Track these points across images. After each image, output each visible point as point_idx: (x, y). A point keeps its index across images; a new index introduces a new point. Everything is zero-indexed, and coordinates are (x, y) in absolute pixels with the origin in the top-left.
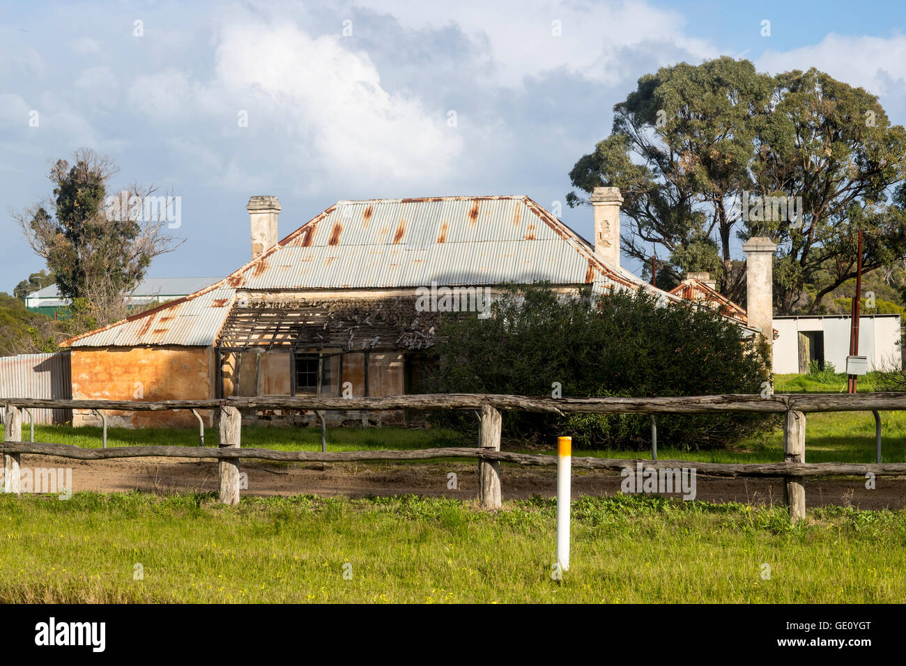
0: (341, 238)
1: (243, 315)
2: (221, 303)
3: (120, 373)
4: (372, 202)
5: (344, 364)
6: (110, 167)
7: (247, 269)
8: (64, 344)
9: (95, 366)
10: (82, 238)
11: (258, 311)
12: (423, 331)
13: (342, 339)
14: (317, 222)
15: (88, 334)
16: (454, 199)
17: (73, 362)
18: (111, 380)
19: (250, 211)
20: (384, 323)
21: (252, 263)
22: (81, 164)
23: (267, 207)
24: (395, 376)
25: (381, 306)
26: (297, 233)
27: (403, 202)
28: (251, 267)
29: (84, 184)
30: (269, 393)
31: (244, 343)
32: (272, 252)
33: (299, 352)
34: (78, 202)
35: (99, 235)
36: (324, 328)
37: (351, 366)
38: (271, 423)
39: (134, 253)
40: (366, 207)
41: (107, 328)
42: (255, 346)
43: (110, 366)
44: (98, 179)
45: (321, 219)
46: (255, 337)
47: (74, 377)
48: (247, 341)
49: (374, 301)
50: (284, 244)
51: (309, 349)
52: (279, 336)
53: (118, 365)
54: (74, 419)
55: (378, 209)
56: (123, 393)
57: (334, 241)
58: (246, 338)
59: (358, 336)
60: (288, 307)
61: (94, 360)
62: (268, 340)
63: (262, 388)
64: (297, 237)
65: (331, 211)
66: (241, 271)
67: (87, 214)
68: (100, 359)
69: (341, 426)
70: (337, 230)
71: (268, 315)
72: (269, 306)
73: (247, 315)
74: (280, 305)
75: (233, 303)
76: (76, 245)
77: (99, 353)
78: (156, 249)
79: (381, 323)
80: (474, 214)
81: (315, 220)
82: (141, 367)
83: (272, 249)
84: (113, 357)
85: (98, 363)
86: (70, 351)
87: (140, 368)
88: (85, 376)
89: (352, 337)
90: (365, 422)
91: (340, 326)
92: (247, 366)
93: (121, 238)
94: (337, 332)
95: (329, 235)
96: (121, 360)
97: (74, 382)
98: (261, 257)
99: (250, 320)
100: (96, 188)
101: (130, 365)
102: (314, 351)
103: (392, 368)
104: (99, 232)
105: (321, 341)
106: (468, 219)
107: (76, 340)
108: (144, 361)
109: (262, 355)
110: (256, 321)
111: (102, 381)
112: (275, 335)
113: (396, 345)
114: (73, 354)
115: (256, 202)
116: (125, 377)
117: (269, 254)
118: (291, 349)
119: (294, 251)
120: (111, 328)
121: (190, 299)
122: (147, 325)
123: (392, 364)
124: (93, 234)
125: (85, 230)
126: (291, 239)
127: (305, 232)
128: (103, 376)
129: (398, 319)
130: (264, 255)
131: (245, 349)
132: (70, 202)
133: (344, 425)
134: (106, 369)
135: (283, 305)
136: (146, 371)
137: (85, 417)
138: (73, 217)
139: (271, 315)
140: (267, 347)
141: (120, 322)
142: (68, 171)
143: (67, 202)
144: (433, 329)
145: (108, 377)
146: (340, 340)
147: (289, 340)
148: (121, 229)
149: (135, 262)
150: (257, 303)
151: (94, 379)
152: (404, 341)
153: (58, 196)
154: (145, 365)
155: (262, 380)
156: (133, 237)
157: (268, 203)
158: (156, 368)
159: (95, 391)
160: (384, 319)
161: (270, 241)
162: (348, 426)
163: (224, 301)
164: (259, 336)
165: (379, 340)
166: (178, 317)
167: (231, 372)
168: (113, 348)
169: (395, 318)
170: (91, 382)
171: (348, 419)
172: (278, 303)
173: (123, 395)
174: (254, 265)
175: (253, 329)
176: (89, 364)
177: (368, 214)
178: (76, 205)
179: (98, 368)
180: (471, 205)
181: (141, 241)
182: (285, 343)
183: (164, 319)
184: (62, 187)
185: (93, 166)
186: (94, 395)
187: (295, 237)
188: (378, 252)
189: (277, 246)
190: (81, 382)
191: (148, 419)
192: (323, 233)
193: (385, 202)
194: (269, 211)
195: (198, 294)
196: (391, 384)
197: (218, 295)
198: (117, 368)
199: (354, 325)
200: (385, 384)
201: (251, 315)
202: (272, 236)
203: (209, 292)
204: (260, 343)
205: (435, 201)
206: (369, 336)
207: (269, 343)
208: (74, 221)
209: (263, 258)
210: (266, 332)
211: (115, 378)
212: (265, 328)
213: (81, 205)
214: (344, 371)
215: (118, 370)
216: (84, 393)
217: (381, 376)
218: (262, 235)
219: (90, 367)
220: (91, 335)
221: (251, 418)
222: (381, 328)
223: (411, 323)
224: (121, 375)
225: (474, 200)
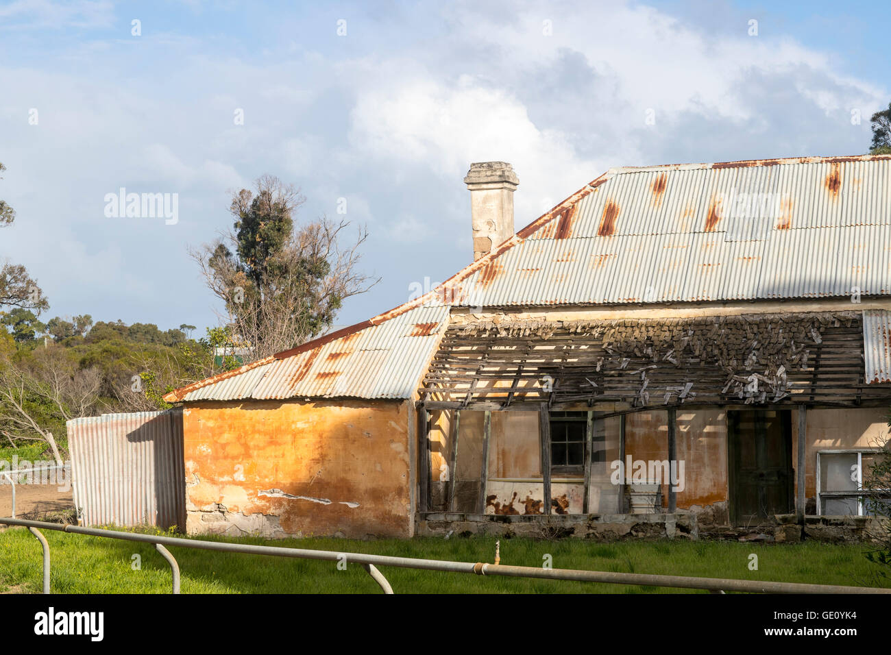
0: (617, 224)
1: (462, 348)
2: (426, 329)
3: (261, 445)
4: (664, 169)
5: (628, 428)
6: (295, 197)
7: (468, 276)
8: (171, 397)
9: (221, 434)
10: (264, 277)
11: (487, 341)
12: (767, 373)
13: (630, 386)
14: (577, 201)
15: (211, 381)
16: (798, 161)
17: (186, 425)
18: (247, 455)
19: (471, 187)
20: (698, 360)
21: (476, 265)
22: (264, 194)
23: (497, 179)
24: (713, 448)
25: (691, 333)
26: (546, 218)
27: (715, 167)
28: (474, 271)
29: (267, 217)
30: (504, 476)
31: (464, 395)
32: (508, 248)
33: (556, 409)
34: (260, 237)
35: (284, 273)
36: (598, 369)
37: (640, 431)
38: (512, 527)
39: (322, 295)
40: (655, 177)
41: (241, 371)
42: (482, 399)
43: (246, 433)
44: (282, 210)
45: (583, 196)
46: (482, 384)
47: (188, 450)
48: (470, 391)
49: (677, 324)
50: (526, 236)
51: (573, 404)
52: (522, 384)
53: (259, 432)
54: (189, 520)
55: (674, 179)
56: (266, 477)
57: (606, 230)
58: (468, 386)
59: (655, 383)
60: (536, 335)
61: (220, 422)
62: (504, 390)
63: (494, 468)
64: (547, 225)
65: (599, 183)
66: (458, 277)
67: (271, 250)
68: (229, 422)
69: (630, 534)
70: (611, 212)
71: (502, 348)
72: (504, 334)
73: (469, 348)
74: (522, 332)
75: (444, 329)
76: (258, 285)
77: (228, 411)
78: (348, 290)
79: (692, 361)
80: (834, 183)
81: (575, 198)
82: (296, 435)
83: (507, 244)
84: (251, 419)
85: (227, 427)
86: (181, 408)
87: (294, 436)
88: (205, 449)
89: (646, 384)
90: (671, 530)
91: (624, 365)
92: (469, 432)
93: (309, 277)
94: (620, 375)
95: (598, 220)
96: (264, 424)
97: (189, 459)
98: (489, 256)
99: (473, 356)
100: (281, 220)
101: (278, 431)
102: (581, 408)
103: (709, 435)
104: (284, 270)
105: (592, 391)
106: (825, 191)
107: (192, 391)
108: (300, 425)
109: (493, 414)
110: (484, 358)
111: (234, 458)
112: (516, 381)
113: (722, 396)
114: (187, 412)
115: (479, 172)
116: (270, 451)
117: (502, 252)
118: (543, 404)
119: (543, 247)
120: (248, 371)
121: (377, 324)
122: (306, 365)
123: (707, 429)
124: (277, 272)
125: (268, 268)
126: (537, 228)
127: (559, 217)
128: (235, 450)
129: (721, 354)
130: (494, 252)
131: (464, 404)
132: (252, 237)
133: (634, 533)
134: (239, 438)
135: (528, 332)
136: (305, 441)
137: (206, 516)
138: (255, 253)
139: (508, 348)
140: (503, 403)
141: (263, 361)
142: (250, 203)
143: (249, 236)
144: (782, 369)
145: (242, 450)
146: (626, 389)
147: (536, 390)
148: (308, 267)
149: (324, 304)
150: (485, 330)
151: (221, 455)
152: (736, 390)
153: (239, 230)
154: (302, 431)
155: (493, 456)
156: (320, 274)
157: (499, 173)
158: (321, 436)
159: (221, 474)
160: (697, 353)
161: (502, 233)
162: (641, 534)
163: (431, 326)
164: (487, 382)
165: (693, 389)
166: (357, 353)
167: (443, 442)
168: (250, 403)
169: (716, 352)
170: (215, 458)
171: (641, 522)
172: (520, 329)
173: (267, 480)
174: (479, 268)
175: (478, 372)
176: (211, 430)
177: (660, 186)
178: (258, 240)
179: (227, 437)
180: (828, 170)
181: (331, 281)
182: (529, 394)
183: (334, 356)
184: (244, 220)
185: (277, 196)
186: (222, 479)
187: (543, 224)
188: (681, 244)
189: (515, 239)
190: (199, 460)
191: (308, 520)
192: (587, 219)
193: (687, 168)
194: (500, 185)
195: (388, 316)
196: (706, 460)
197: (421, 317)
198: (257, 436)
199: (647, 364)
200: (696, 461)
201: (475, 348)
202: (506, 225)
203: (407, 311)
204: (489, 395)
205: (766, 164)
206: (674, 382)
207: (506, 394)
208: (256, 257)
209: (492, 258)
210: (499, 376)
211: (255, 453)
212: (497, 369)
213: (264, 240)
214: (628, 440)
215: (259, 440)
216: (205, 477)
217: (689, 448)
218: (490, 223)
219: (214, 435)
220: (216, 382)
221: (478, 519)
222: (694, 368)
223: (744, 360)
224: (264, 448)
225: (831, 162)
